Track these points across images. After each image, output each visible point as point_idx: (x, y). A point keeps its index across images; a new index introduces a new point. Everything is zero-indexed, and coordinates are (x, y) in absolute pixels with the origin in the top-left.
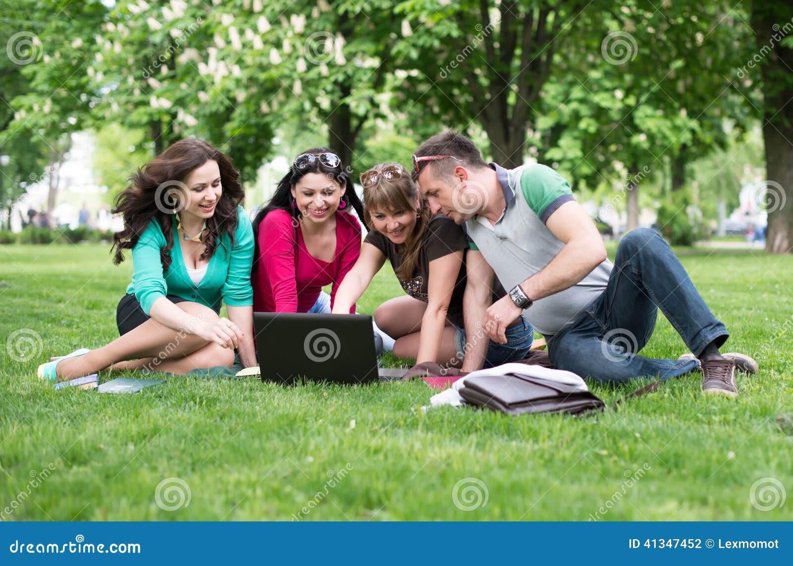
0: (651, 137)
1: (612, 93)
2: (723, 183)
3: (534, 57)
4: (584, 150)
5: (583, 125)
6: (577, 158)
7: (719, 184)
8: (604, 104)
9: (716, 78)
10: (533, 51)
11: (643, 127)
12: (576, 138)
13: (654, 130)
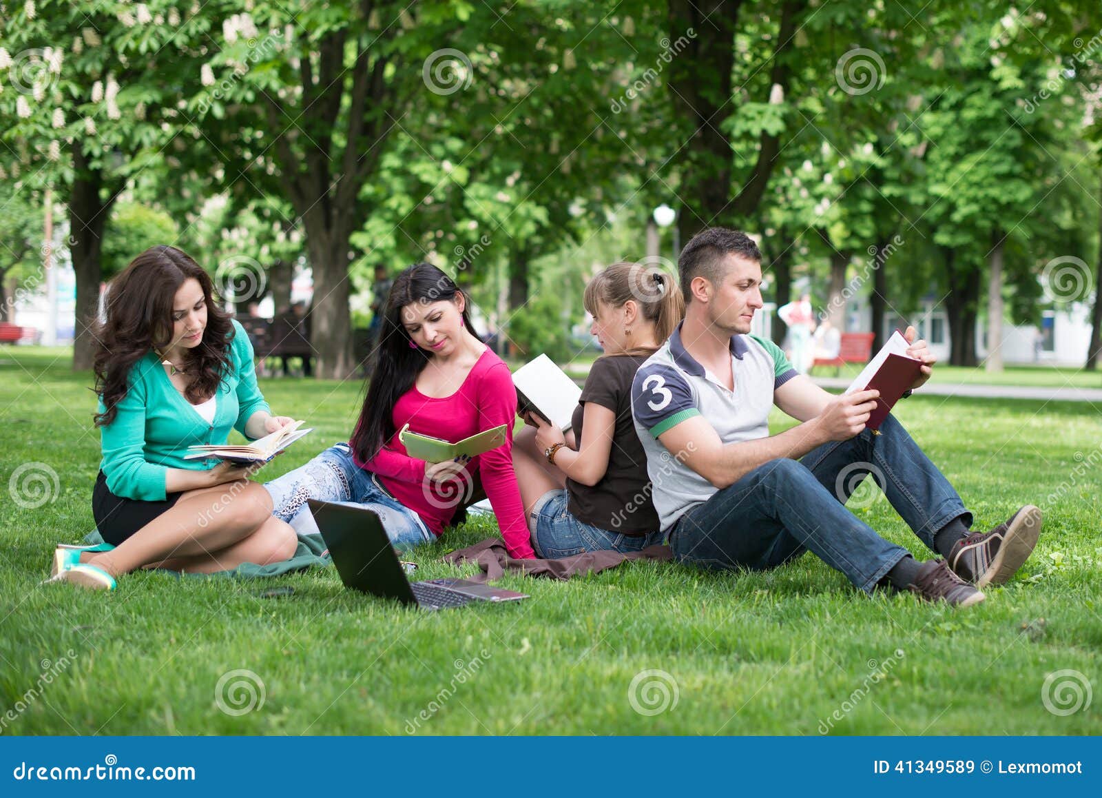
0: (483, 226)
1: (437, 164)
2: (568, 282)
3: (368, 117)
4: (398, 237)
5: (393, 203)
6: (387, 248)
7: (563, 285)
8: (425, 178)
9: (609, 156)
10: (367, 109)
11: (476, 211)
12: (388, 221)
13: (486, 217)
